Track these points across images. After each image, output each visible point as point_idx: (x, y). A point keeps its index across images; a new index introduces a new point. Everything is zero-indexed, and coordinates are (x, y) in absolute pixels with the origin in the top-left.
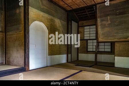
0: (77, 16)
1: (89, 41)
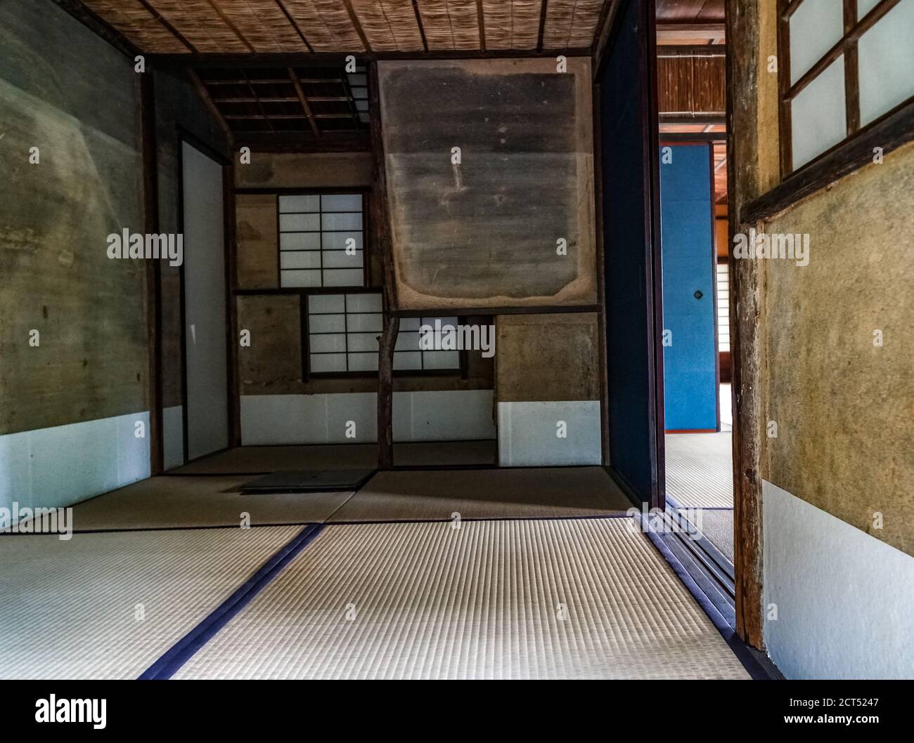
0: (224, 109)
1: (316, 303)
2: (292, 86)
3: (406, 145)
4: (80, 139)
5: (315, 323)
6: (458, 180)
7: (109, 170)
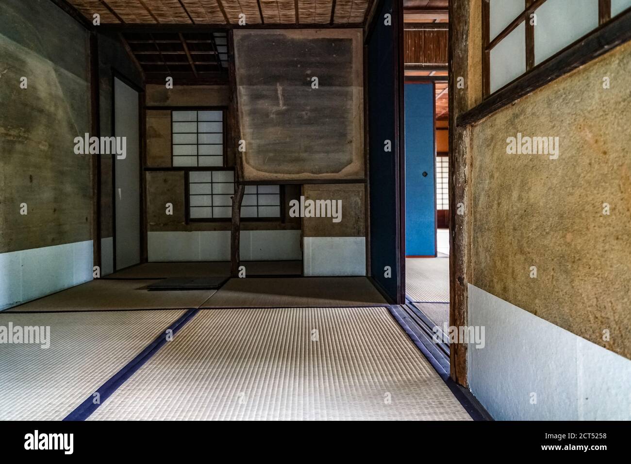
2: (181, 44)
3: (250, 81)
4: (53, 74)
5: (193, 189)
6: (281, 102)
7: (70, 93)
